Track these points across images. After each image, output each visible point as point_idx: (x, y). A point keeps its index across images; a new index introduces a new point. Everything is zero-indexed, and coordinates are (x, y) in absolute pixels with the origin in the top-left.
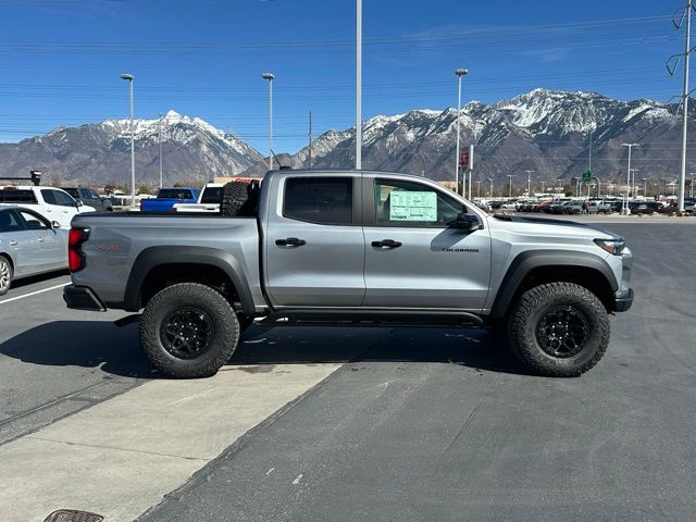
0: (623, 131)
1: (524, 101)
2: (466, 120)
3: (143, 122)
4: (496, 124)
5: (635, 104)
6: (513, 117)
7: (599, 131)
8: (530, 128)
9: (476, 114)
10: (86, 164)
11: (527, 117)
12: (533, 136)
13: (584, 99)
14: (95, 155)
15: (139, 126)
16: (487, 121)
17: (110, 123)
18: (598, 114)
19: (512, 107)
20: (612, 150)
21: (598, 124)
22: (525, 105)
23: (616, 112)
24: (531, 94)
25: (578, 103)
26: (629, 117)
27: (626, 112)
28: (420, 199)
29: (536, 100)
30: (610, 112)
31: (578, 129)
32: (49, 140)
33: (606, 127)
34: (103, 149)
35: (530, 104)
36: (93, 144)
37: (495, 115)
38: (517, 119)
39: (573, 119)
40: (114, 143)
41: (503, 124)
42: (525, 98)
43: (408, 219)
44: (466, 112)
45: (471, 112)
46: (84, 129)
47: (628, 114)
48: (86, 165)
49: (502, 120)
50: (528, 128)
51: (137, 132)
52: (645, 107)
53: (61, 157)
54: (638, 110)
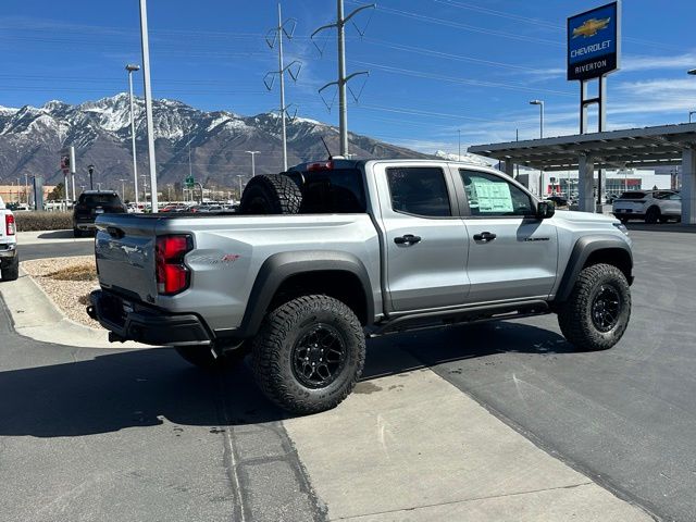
0: (208, 140)
1: (109, 104)
2: (48, 120)
4: (82, 126)
5: (216, 115)
6: (99, 120)
7: (186, 138)
8: (118, 132)
9: (59, 114)
11: (114, 122)
12: (122, 140)
13: (169, 107)
16: (72, 123)
18: (183, 122)
19: (97, 110)
20: (199, 158)
21: (185, 132)
22: (111, 110)
23: (199, 121)
24: (117, 98)
25: (164, 110)
26: (212, 127)
27: (209, 122)
29: (122, 105)
30: (194, 120)
31: (166, 135)
33: (192, 136)
35: (116, 108)
37: (80, 116)
38: (104, 123)
39: (161, 126)
41: (89, 126)
42: (110, 101)
43: (492, 210)
44: (47, 111)
45: (53, 112)
47: (210, 123)
49: (88, 122)
50: (116, 132)
52: (225, 118)
54: (219, 121)
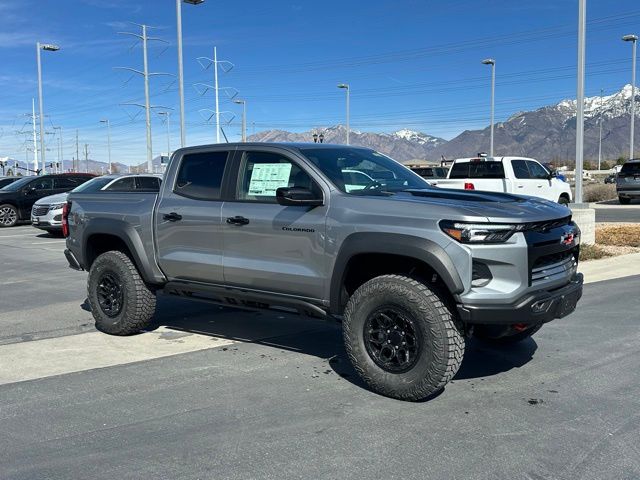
3: (598, 99)
10: (542, 143)
14: (550, 134)
15: (593, 105)
17: (565, 104)
28: (276, 172)
32: (509, 125)
34: (558, 129)
36: (549, 125)
40: (569, 122)
43: (263, 194)
46: (542, 111)
48: (541, 145)
51: (592, 109)
53: (519, 139)
